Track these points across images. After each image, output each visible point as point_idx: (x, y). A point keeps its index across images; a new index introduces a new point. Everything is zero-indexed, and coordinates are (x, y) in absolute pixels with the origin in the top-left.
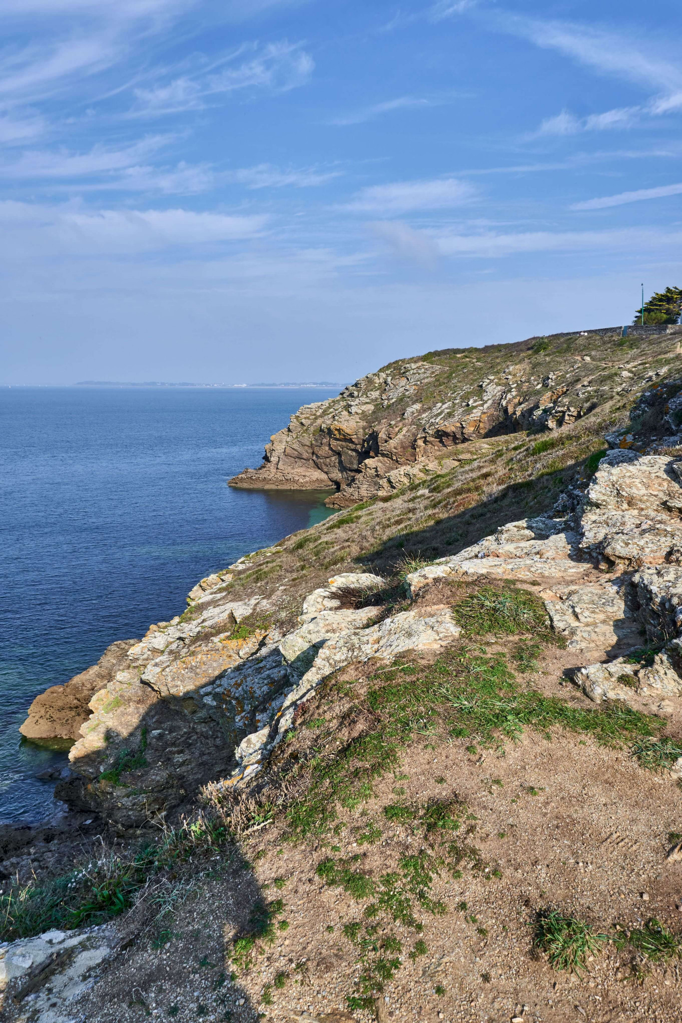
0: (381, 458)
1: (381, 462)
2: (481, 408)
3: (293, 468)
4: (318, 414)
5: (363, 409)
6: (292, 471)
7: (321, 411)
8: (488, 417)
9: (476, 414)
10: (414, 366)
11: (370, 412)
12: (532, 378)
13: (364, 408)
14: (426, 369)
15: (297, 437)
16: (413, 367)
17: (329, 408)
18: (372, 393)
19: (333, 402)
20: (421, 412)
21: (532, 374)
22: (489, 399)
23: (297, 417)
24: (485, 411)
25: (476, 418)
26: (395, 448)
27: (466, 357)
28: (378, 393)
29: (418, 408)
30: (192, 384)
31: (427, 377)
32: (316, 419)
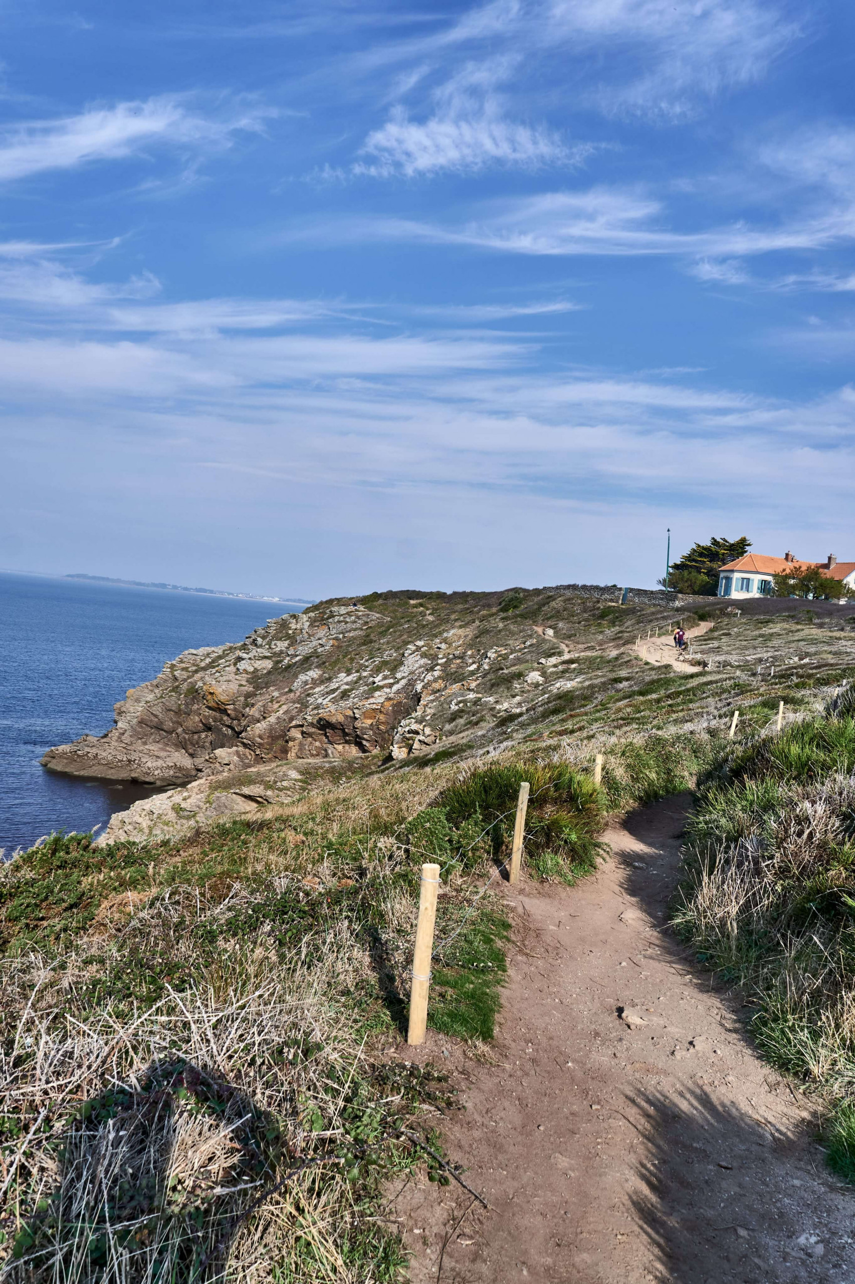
0: (241, 749)
1: (239, 756)
2: (388, 690)
3: (145, 743)
4: (203, 664)
5: (256, 666)
6: (142, 748)
7: (208, 660)
8: (393, 706)
9: (379, 697)
10: (343, 610)
11: (265, 672)
12: (469, 653)
13: (259, 664)
14: (358, 617)
15: (161, 697)
16: (342, 613)
17: (220, 657)
18: (278, 643)
19: (231, 648)
20: (315, 683)
21: (470, 646)
22: (403, 678)
23: (173, 667)
24: (391, 695)
25: (374, 706)
26: (260, 737)
27: (421, 605)
28: (286, 643)
29: (316, 676)
30: (211, 592)
31: (355, 630)
32: (196, 672)
